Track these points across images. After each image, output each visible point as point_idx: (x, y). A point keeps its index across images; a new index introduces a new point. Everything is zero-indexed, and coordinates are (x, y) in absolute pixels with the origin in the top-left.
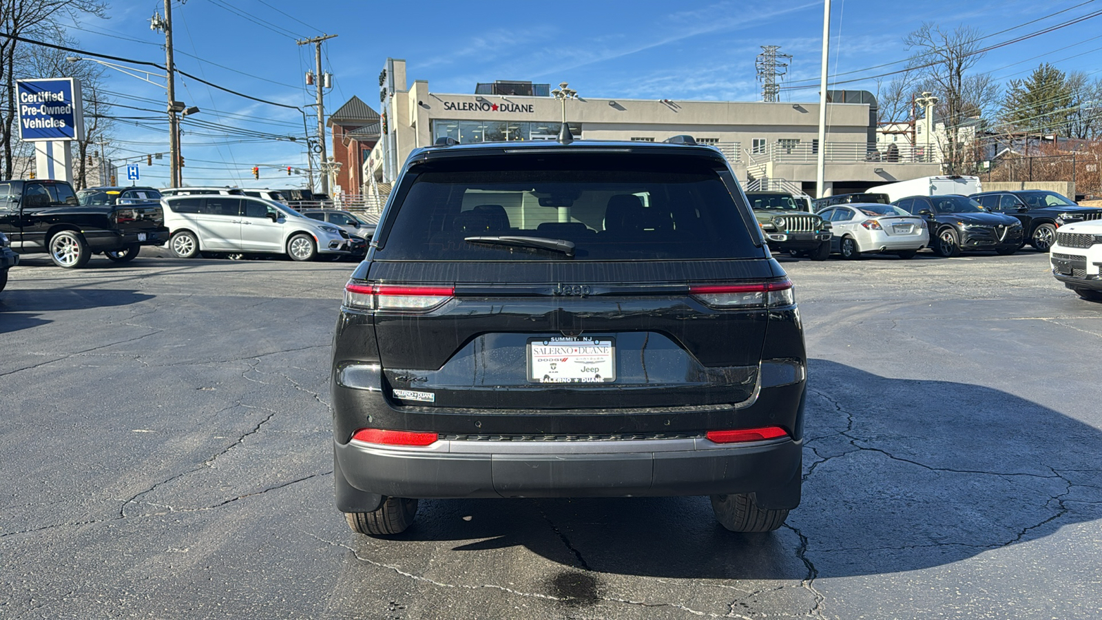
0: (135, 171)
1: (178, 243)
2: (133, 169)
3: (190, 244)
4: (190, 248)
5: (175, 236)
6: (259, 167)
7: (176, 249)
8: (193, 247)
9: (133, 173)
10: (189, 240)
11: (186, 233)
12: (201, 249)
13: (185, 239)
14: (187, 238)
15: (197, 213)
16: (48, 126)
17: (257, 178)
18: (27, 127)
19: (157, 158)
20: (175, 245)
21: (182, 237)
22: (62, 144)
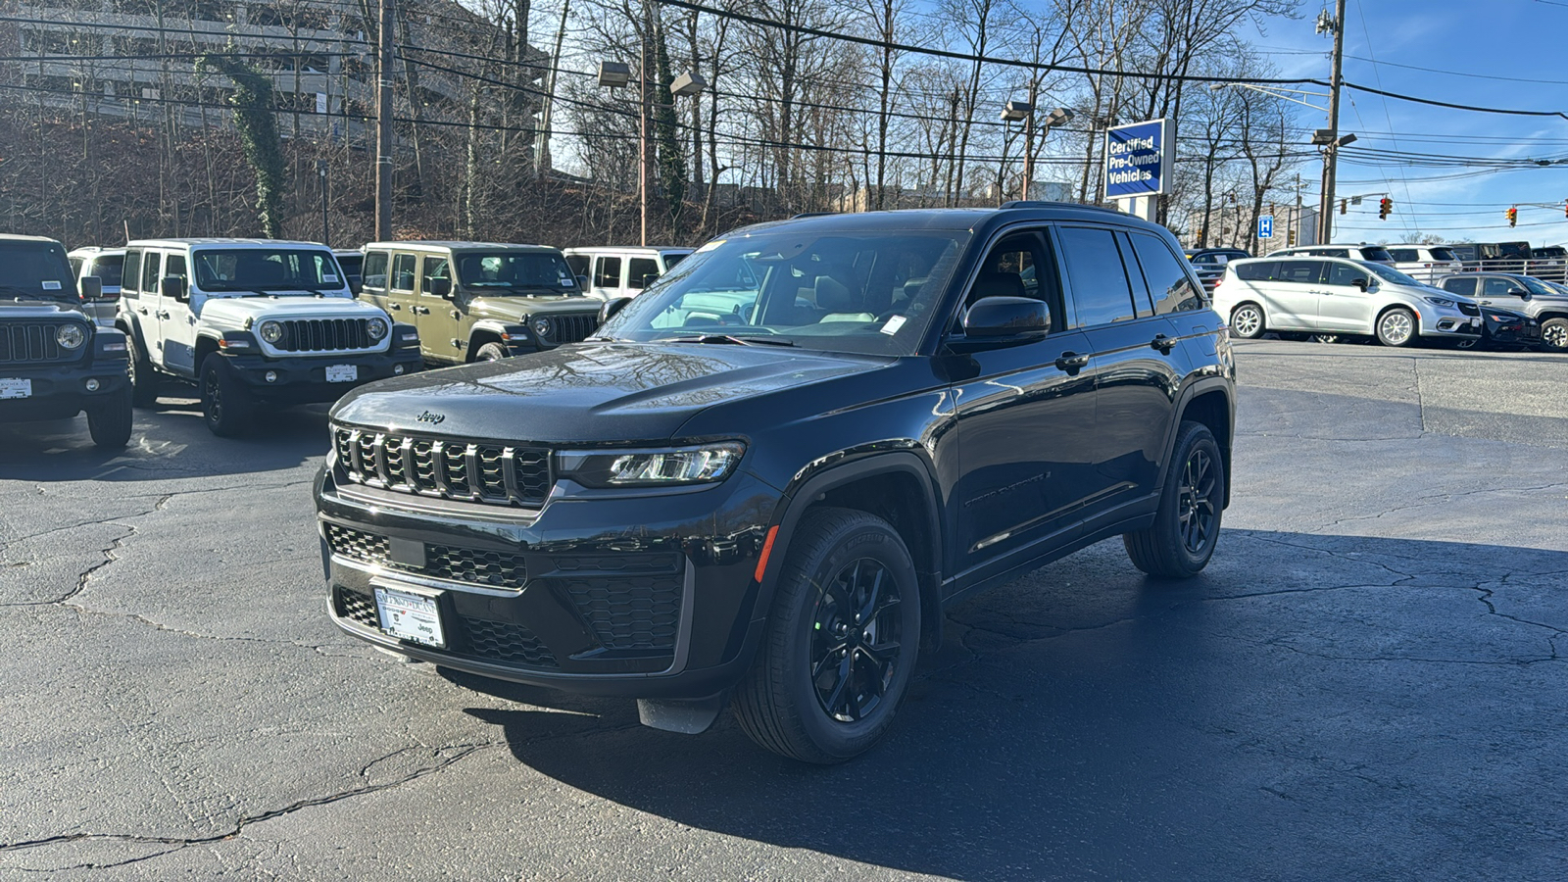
0: (1268, 226)
1: (1241, 319)
2: (1265, 223)
3: (1255, 321)
4: (1250, 329)
5: (1238, 310)
6: (1517, 208)
7: (1238, 327)
8: (1258, 324)
9: (1265, 228)
10: (1254, 316)
11: (1252, 306)
12: (1267, 327)
13: (1249, 313)
14: (1252, 313)
15: (1268, 280)
16: (1133, 180)
17: (1513, 224)
18: (1112, 182)
20: (1237, 321)
21: (1246, 312)
22: (1146, 199)
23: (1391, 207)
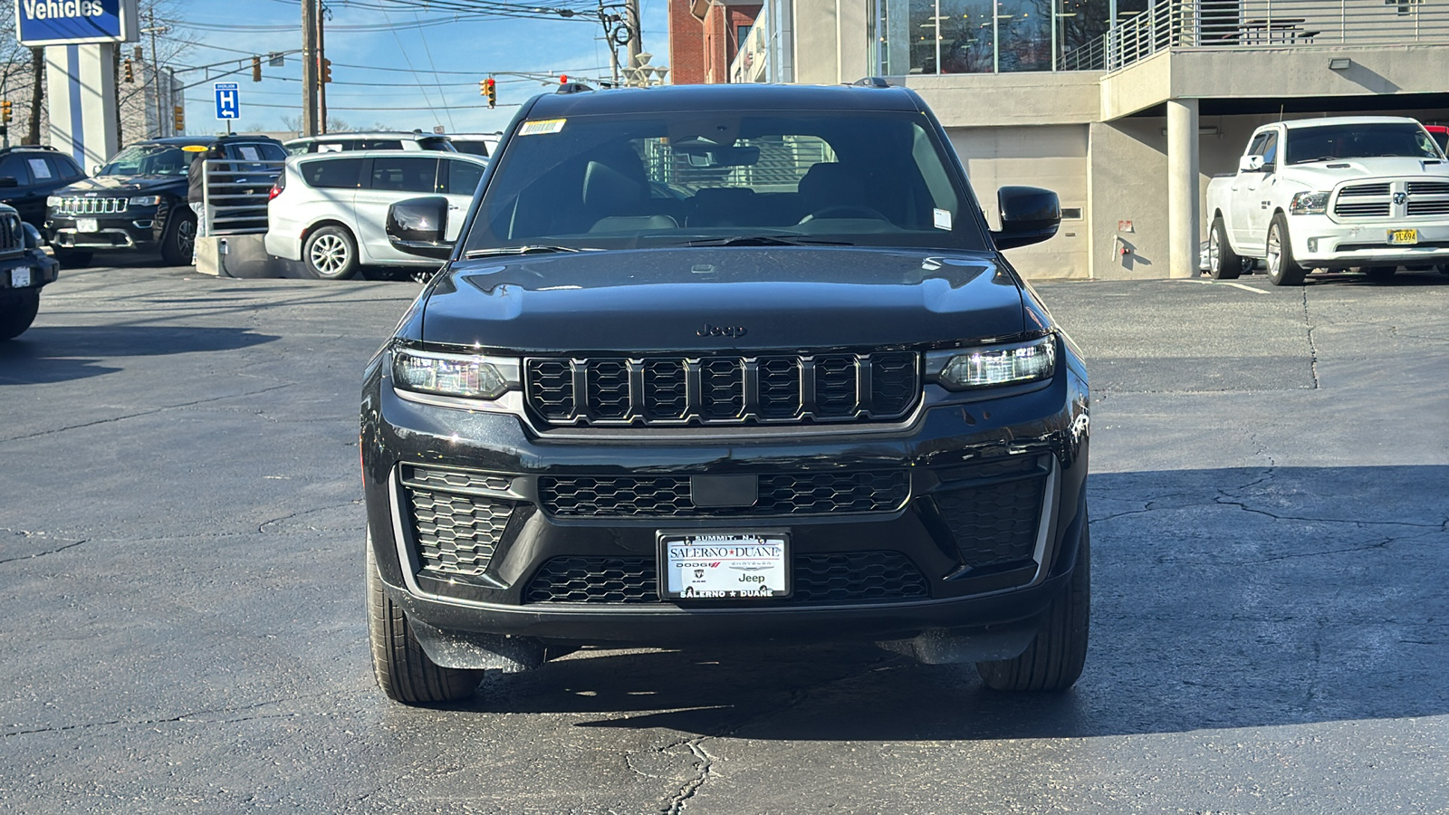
0: (231, 99)
1: (318, 249)
2: (227, 95)
3: (342, 252)
4: (341, 260)
5: (313, 236)
6: (496, 79)
7: (315, 262)
8: (347, 256)
9: (227, 104)
10: (339, 244)
11: (334, 229)
12: (362, 261)
13: (331, 241)
14: (336, 240)
15: (356, 188)
16: (71, 15)
17: (492, 103)
18: (30, 17)
19: (272, 63)
20: (314, 253)
21: (326, 238)
22: (96, 51)
23: (330, 72)
